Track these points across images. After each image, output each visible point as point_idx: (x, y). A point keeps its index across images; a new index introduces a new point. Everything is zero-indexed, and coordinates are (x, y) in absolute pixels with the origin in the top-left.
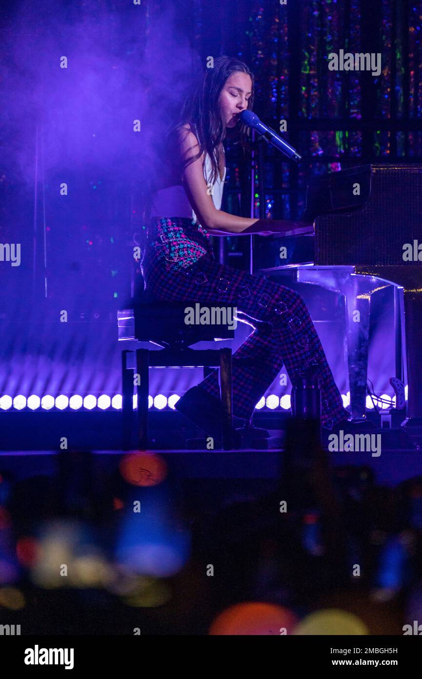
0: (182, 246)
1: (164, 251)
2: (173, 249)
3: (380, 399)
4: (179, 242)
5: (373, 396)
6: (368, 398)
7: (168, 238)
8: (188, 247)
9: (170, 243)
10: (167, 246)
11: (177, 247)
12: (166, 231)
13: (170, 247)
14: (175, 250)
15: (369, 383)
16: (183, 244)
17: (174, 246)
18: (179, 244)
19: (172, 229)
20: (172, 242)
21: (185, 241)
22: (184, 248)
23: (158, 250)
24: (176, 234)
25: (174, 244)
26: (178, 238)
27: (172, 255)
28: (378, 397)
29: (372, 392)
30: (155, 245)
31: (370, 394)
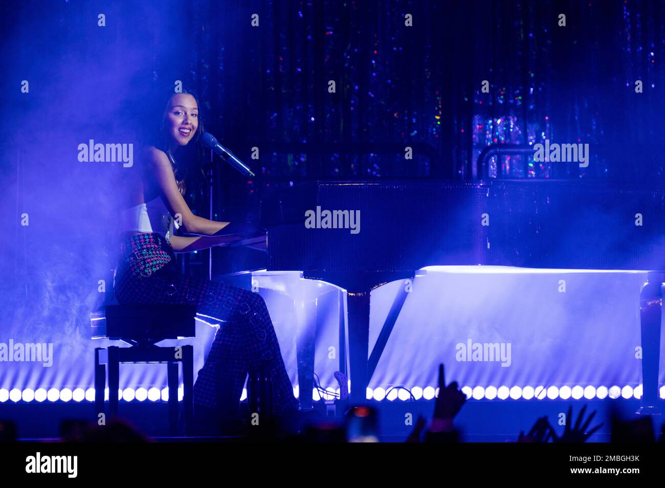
0: (155, 263)
1: (139, 267)
2: (147, 265)
3: (325, 392)
4: (152, 259)
5: (319, 389)
6: (315, 390)
7: (142, 255)
8: (160, 263)
9: (144, 260)
10: (142, 263)
11: (151, 264)
12: (140, 248)
13: (145, 264)
14: (149, 267)
15: (315, 377)
16: (155, 261)
17: (148, 263)
18: (152, 261)
19: (145, 247)
20: (146, 259)
21: (157, 257)
22: (156, 264)
23: (134, 266)
24: (148, 251)
25: (149, 260)
26: (150, 255)
27: (146, 271)
28: (324, 390)
29: (318, 385)
30: (130, 261)
31: (317, 387)
